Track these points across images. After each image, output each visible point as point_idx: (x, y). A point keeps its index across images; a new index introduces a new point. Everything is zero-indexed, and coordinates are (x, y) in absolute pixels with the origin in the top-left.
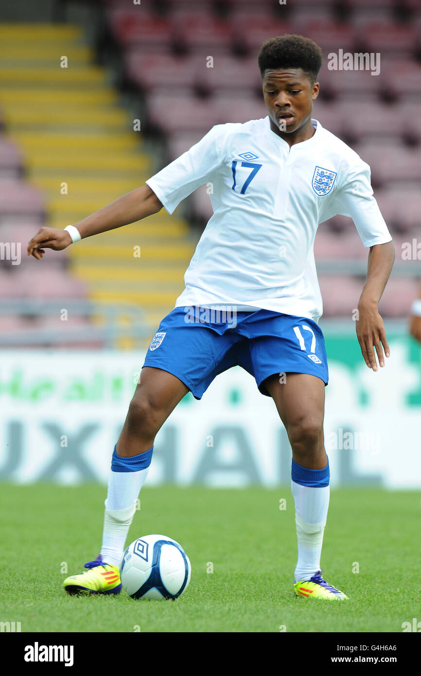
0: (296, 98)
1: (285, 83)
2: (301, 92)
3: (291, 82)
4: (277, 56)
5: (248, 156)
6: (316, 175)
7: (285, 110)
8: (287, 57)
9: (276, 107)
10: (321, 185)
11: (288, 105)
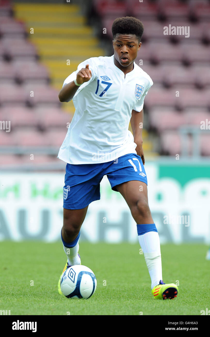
0: (131, 49)
1: (127, 41)
2: (134, 47)
3: (130, 41)
4: (124, 27)
5: (106, 78)
6: (136, 89)
7: (125, 55)
8: (129, 28)
9: (121, 53)
10: (138, 94)
11: (127, 53)
